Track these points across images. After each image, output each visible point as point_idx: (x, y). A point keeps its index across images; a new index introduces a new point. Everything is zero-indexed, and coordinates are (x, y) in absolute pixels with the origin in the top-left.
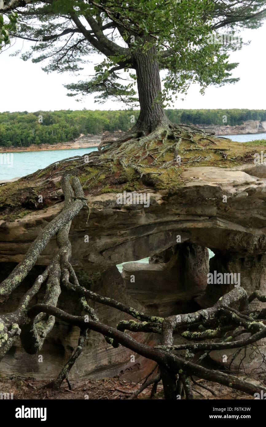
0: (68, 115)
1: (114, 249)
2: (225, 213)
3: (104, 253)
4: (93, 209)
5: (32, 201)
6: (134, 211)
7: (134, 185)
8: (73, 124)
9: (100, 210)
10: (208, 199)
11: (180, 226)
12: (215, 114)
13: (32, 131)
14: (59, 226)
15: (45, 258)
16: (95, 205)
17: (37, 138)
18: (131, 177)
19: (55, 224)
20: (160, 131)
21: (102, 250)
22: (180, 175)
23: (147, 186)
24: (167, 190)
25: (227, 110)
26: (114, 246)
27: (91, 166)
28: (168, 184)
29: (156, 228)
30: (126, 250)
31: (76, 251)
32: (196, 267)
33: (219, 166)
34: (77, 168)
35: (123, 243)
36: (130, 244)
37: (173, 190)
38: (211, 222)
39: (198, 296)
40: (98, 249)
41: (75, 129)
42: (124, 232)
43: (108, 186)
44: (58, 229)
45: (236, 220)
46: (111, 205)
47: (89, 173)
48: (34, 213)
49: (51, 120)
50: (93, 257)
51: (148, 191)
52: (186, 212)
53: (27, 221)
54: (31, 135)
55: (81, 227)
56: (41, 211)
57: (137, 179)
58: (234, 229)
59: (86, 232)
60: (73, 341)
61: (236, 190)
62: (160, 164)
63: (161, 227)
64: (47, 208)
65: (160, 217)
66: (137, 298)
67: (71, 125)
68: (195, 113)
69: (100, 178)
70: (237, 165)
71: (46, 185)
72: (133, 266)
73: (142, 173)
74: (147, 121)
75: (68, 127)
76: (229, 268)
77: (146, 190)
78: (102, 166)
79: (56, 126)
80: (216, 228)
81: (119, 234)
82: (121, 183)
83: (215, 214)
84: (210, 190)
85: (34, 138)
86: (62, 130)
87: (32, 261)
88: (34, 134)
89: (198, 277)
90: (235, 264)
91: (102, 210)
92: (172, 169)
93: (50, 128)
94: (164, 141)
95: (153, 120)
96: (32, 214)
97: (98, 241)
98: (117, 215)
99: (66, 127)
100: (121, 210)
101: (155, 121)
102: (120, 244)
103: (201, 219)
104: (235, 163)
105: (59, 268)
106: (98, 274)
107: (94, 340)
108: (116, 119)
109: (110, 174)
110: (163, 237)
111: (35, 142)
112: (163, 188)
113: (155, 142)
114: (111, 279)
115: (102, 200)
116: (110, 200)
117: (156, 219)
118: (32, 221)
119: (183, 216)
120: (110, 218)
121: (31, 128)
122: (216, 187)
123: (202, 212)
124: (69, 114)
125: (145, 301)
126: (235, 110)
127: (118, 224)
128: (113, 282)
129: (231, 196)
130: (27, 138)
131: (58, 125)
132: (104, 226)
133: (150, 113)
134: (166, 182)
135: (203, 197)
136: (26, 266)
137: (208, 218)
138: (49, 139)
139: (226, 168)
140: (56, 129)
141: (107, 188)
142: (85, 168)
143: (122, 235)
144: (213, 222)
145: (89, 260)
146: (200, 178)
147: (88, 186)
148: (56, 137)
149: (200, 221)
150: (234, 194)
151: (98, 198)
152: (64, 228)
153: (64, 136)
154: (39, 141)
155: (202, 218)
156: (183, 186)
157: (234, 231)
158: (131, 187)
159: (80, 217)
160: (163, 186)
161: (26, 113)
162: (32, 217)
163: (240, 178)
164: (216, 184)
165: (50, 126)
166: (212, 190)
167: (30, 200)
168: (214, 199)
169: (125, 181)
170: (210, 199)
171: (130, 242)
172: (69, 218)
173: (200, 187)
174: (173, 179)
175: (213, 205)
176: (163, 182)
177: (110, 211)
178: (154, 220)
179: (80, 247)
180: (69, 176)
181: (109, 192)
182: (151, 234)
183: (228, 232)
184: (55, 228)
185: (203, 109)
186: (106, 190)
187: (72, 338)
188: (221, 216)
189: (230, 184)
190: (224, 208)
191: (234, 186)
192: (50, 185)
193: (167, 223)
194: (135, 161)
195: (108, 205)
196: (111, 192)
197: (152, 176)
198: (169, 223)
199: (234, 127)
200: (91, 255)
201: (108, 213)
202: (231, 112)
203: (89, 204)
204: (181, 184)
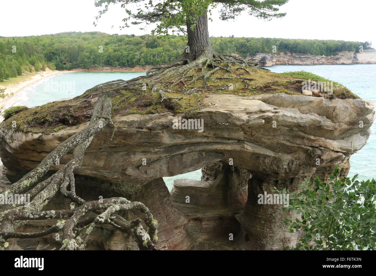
0: (172, 40)
1: (150, 165)
2: (252, 138)
3: (140, 167)
4: (119, 128)
5: (67, 118)
6: (155, 131)
7: (157, 108)
8: (176, 49)
9: (124, 129)
10: (222, 123)
11: (210, 147)
12: (311, 44)
13: (138, 53)
14: (78, 140)
15: (85, 169)
16: (121, 124)
17: (142, 60)
18: (155, 101)
19: (74, 139)
20: (201, 60)
21: (138, 165)
22: (201, 101)
23: (168, 110)
24: (184, 114)
25: (323, 40)
26: (150, 162)
27: (126, 90)
28: (185, 108)
29: (187, 148)
30: (161, 166)
31: (113, 164)
32: (241, 186)
33: (238, 95)
34: (114, 90)
35: (158, 160)
36: (164, 161)
37: (189, 114)
38: (238, 145)
39: (238, 213)
40: (134, 163)
41: (178, 53)
42: (158, 150)
43: (135, 108)
44: (77, 143)
45: (264, 144)
46: (135, 125)
47: (123, 95)
48: (69, 128)
49: (156, 43)
50: (131, 171)
51: (168, 114)
52: (214, 135)
53: (60, 135)
54: (136, 57)
55: (109, 143)
56: (74, 127)
57: (160, 103)
58: (262, 153)
59: (117, 147)
60: (113, 245)
61: (249, 117)
62: (186, 90)
63: (192, 147)
64: (80, 125)
65: (189, 138)
66: (183, 211)
67: (174, 49)
68: (292, 42)
69: (131, 100)
70: (256, 94)
71: (84, 104)
72: (183, 182)
73: (163, 97)
74: (193, 50)
75: (171, 51)
76: (264, 189)
77: (167, 113)
78: (136, 90)
79: (159, 49)
80: (244, 151)
81: (153, 151)
82: (146, 106)
83: (243, 138)
84: (222, 116)
85: (139, 60)
86: (166, 53)
87: (44, 169)
88: (140, 56)
89: (241, 195)
90: (269, 185)
91: (126, 129)
92: (195, 96)
93: (155, 51)
94: (203, 69)
95: (198, 50)
96: (66, 129)
97: (132, 156)
98: (140, 134)
99: (169, 51)
100: (143, 130)
101: (200, 50)
102: (155, 161)
103: (229, 142)
104: (254, 92)
105: (62, 176)
106: (139, 187)
107: (133, 246)
108: (217, 45)
109: (141, 97)
110: (197, 157)
111: (140, 63)
112: (181, 112)
113: (195, 70)
114: (154, 192)
115: (127, 120)
116: (134, 120)
117: (184, 140)
118: (65, 135)
119: (212, 138)
120: (134, 137)
121: (137, 51)
122: (227, 113)
123: (228, 135)
124: (173, 38)
125: (190, 214)
126: (331, 41)
127: (143, 142)
128: (156, 195)
129: (243, 123)
130: (133, 59)
131: (162, 48)
132: (130, 143)
133: (196, 42)
134: (185, 107)
135: (216, 121)
136: (37, 173)
137: (237, 141)
138: (153, 61)
139: (244, 96)
140: (160, 52)
141: (134, 110)
142: (120, 91)
143: (156, 153)
144: (241, 146)
145: (126, 173)
146: (216, 105)
147: (118, 107)
148: (159, 60)
149: (228, 144)
150: (246, 121)
151: (125, 119)
152: (83, 143)
153: (167, 59)
154: (144, 63)
155: (231, 141)
156: (198, 111)
157: (262, 155)
158: (154, 109)
159: (107, 134)
160: (181, 110)
161: (133, 36)
162: (65, 131)
163: (253, 106)
164: (227, 110)
165: (155, 50)
166: (224, 116)
167: (66, 117)
168: (227, 124)
169: (150, 105)
170: (223, 124)
171: (164, 160)
172: (89, 135)
173: (212, 112)
174: (191, 105)
175: (239, 129)
176: (182, 106)
177: (133, 130)
178: (182, 140)
179: (116, 161)
180: (104, 97)
181: (134, 113)
182: (184, 153)
183: (257, 156)
184: (73, 142)
185: (300, 39)
186: (132, 111)
187: (112, 242)
188: (248, 140)
189: (242, 111)
190: (250, 133)
191: (247, 113)
192: (88, 104)
193: (198, 144)
194: (167, 86)
195: (132, 125)
196: (137, 114)
197: (173, 101)
198: (200, 144)
199: (330, 57)
200: (128, 169)
201: (132, 132)
202: (327, 43)
203: (116, 123)
204: (197, 109)
